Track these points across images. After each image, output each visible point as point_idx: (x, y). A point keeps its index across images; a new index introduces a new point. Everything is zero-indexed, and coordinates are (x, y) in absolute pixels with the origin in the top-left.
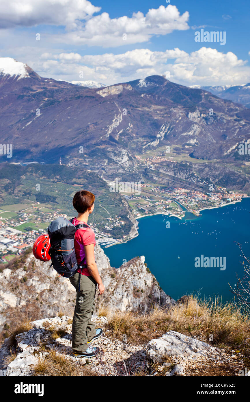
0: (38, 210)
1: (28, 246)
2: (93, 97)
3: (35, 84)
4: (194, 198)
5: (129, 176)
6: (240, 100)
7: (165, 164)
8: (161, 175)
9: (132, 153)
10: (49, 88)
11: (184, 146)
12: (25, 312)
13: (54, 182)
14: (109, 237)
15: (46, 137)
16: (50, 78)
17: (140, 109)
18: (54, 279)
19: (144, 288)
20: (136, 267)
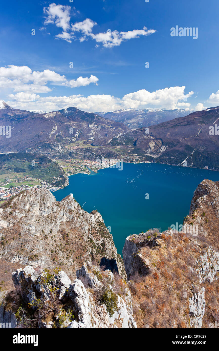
0: (16, 176)
1: (12, 195)
2: (41, 118)
3: (9, 112)
4: (94, 164)
5: (63, 156)
6: (112, 118)
7: (79, 149)
8: (78, 155)
9: (63, 145)
10: (17, 114)
11: (88, 140)
12: (13, 229)
13: (23, 162)
14: (54, 187)
15: (18, 139)
16: (17, 109)
17: (66, 123)
18: (27, 210)
19: (74, 209)
20: (69, 200)
